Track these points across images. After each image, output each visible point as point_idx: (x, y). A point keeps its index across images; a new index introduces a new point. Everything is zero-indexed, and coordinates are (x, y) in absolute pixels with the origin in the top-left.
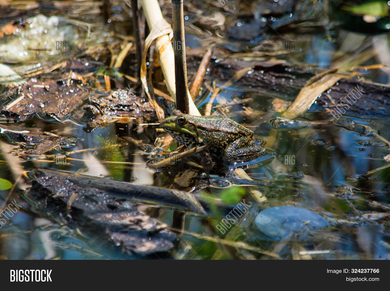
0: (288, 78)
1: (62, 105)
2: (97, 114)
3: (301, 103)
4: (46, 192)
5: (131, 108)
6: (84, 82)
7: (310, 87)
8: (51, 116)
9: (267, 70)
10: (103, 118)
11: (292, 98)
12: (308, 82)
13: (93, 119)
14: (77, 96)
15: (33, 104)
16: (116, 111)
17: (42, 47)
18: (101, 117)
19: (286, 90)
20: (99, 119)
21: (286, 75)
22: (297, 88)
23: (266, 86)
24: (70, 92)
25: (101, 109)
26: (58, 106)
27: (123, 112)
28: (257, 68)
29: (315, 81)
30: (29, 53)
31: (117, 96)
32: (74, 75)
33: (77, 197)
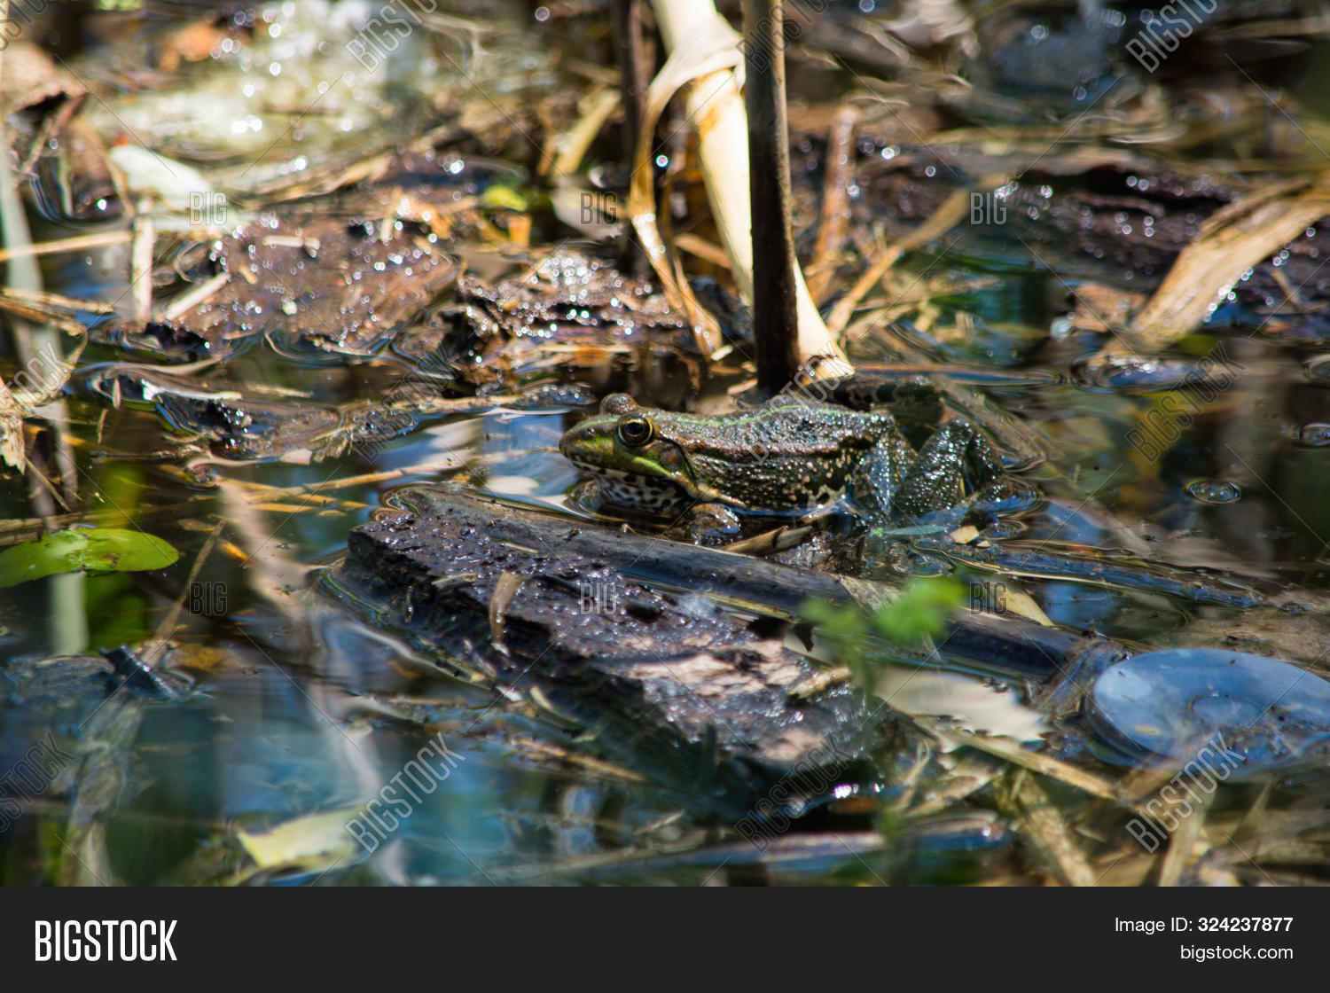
0: (1136, 215)
1: (357, 306)
2: (490, 336)
3: (1179, 298)
4: (403, 570)
5: (605, 316)
6: (441, 230)
7: (1212, 243)
8: (317, 343)
9: (1064, 184)
10: (512, 350)
11: (1151, 283)
12: (1208, 226)
13: (477, 353)
14: (415, 278)
15: (259, 303)
16: (554, 327)
17: (310, 101)
18: (504, 346)
19: (1130, 255)
20: (498, 355)
21: (1131, 203)
22: (1167, 248)
23: (1062, 240)
24: (389, 264)
25: (504, 321)
26: (343, 310)
27: (578, 330)
28: (1030, 179)
29: (1233, 221)
30: (267, 125)
31: (553, 276)
32: (406, 205)
33: (518, 584)
